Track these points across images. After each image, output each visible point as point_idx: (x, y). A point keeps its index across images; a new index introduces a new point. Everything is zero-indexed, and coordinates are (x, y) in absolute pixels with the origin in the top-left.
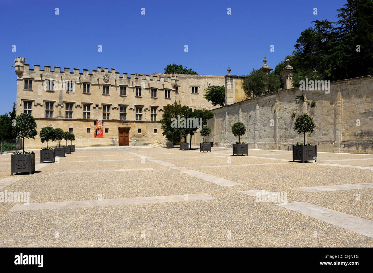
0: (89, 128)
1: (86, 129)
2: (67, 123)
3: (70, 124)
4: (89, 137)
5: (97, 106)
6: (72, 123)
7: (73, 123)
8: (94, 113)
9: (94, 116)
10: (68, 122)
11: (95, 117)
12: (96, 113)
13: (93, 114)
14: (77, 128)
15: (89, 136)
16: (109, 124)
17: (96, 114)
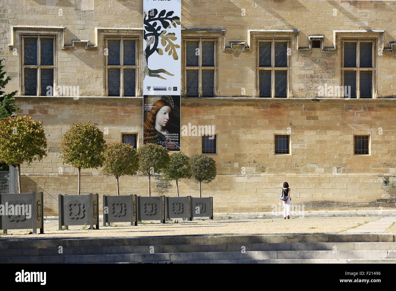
0: (282, 132)
1: (272, 138)
2: (194, 116)
3: (206, 117)
4: (283, 170)
5: (316, 43)
6: (213, 117)
7: (218, 117)
8: (303, 72)
9: (302, 86)
10: (197, 113)
11: (309, 89)
12: (312, 72)
13: (301, 77)
14: (233, 132)
15: (283, 166)
16: (369, 118)
17: (312, 77)
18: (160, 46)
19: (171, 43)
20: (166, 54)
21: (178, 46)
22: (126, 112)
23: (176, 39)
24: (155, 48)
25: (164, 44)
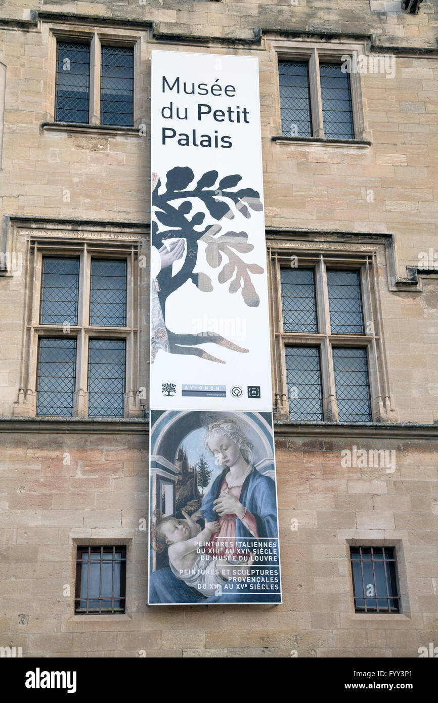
18: (202, 266)
19: (235, 260)
20: (221, 289)
21: (257, 269)
22: (93, 468)
23: (250, 248)
24: (187, 273)
25: (214, 260)
